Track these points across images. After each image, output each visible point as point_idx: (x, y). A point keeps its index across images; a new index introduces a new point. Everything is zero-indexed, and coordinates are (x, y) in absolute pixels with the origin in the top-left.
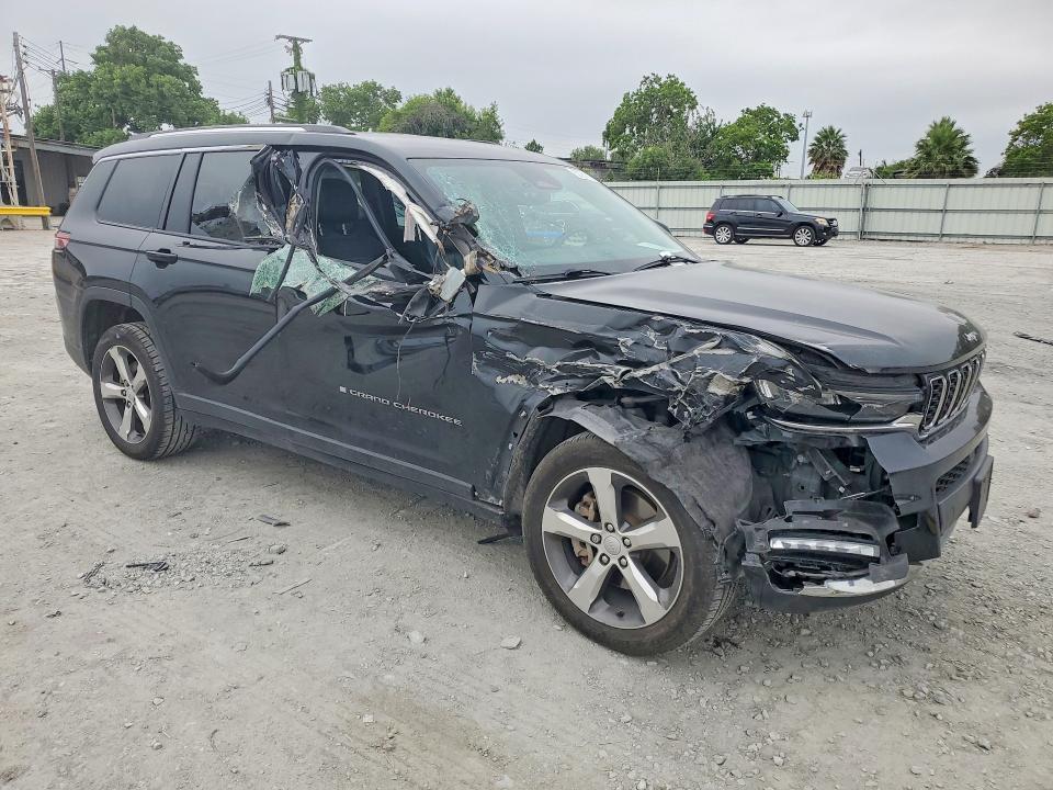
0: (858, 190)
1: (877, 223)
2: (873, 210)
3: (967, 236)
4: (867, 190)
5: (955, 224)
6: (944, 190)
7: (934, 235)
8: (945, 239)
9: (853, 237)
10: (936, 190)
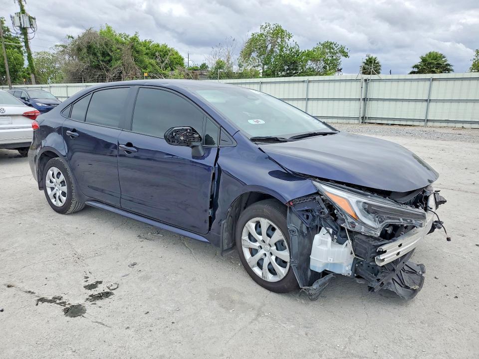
0: (359, 84)
1: (376, 110)
2: (371, 99)
3: (447, 121)
4: (367, 84)
5: (437, 112)
6: (428, 83)
7: (420, 120)
8: (430, 124)
9: (356, 122)
10: (421, 83)
